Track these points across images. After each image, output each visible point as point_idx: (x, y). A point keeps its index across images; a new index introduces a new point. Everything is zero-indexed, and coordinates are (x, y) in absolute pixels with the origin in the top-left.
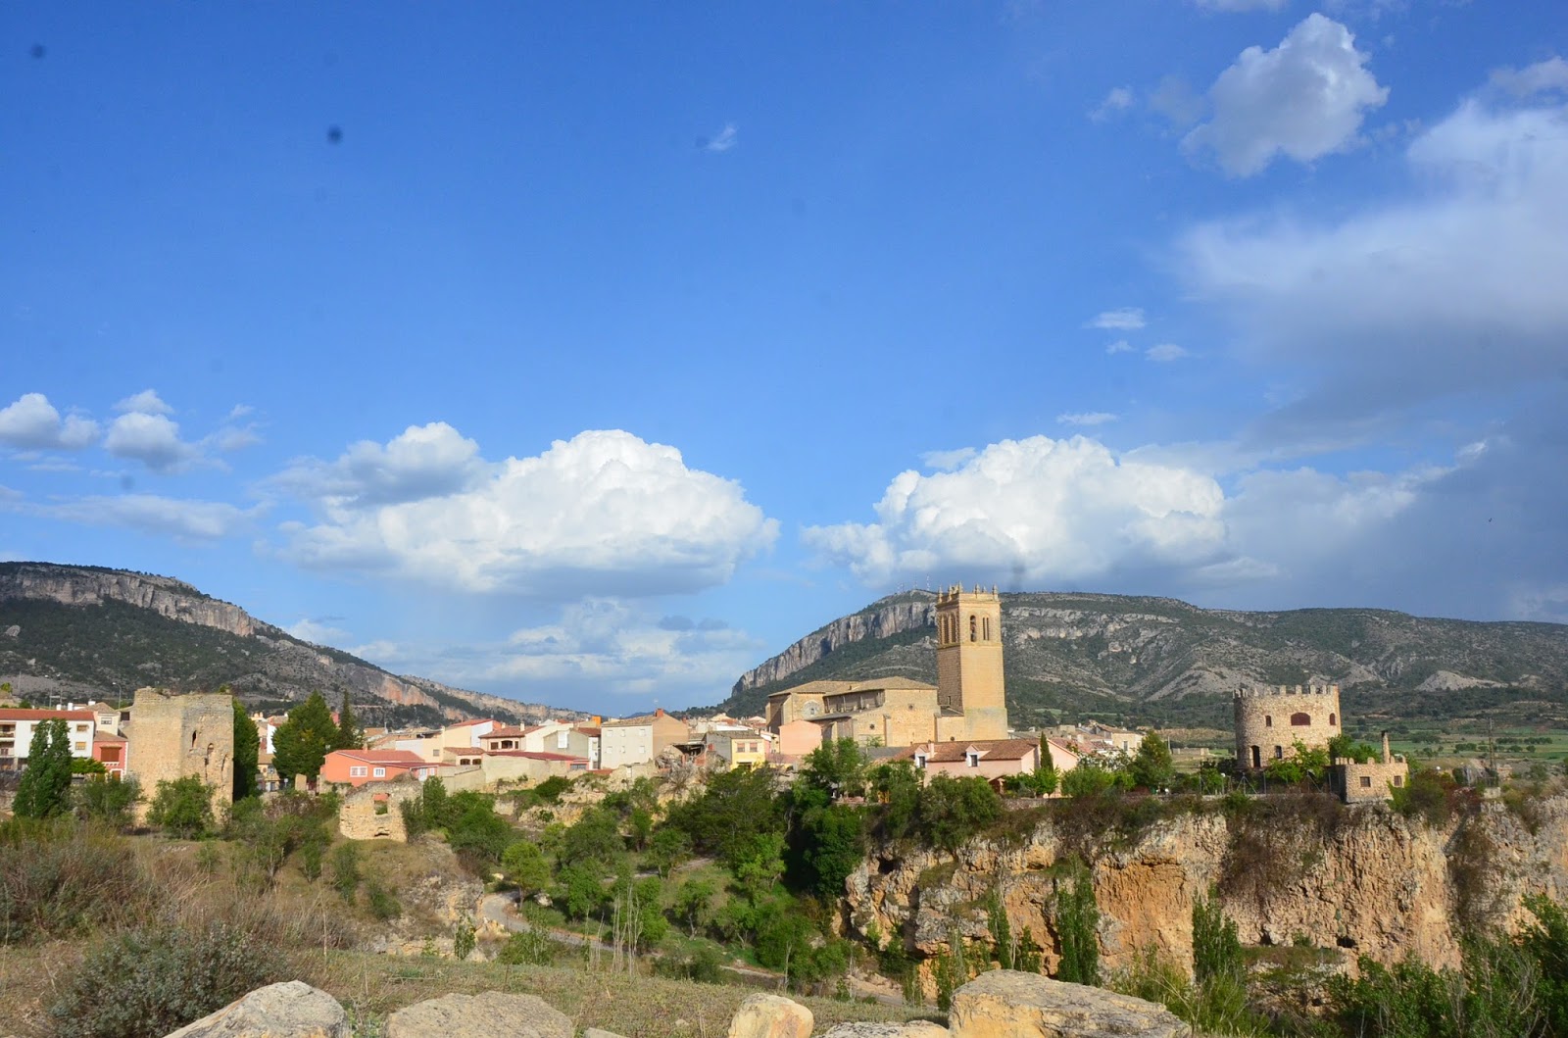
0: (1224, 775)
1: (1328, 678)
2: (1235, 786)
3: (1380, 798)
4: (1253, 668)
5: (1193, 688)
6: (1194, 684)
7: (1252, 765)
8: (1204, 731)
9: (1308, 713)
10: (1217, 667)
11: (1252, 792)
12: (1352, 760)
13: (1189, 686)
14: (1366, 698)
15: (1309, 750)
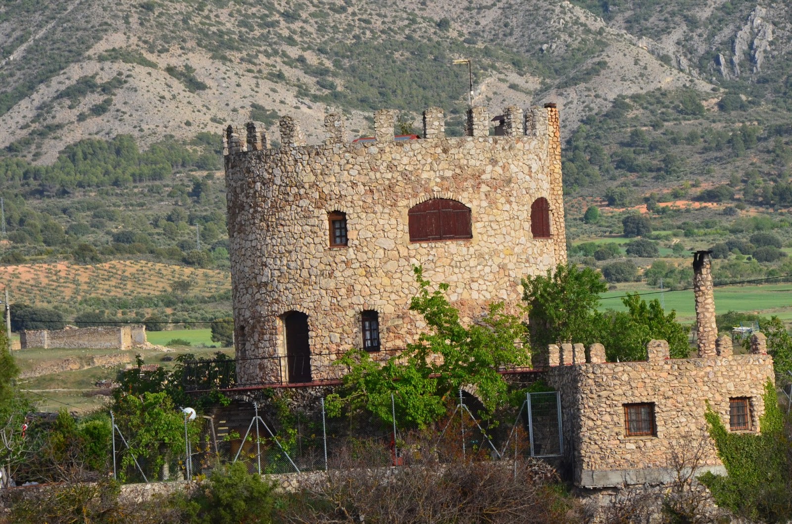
0: (190, 412)
1: (533, 83)
2: (228, 450)
3: (686, 471)
4: (294, 52)
5: (93, 123)
6: (98, 110)
7: (285, 376)
8: (129, 266)
9: (464, 198)
10: (175, 49)
11: (284, 467)
12: (598, 352)
13: (82, 118)
14: (653, 147)
15: (465, 322)
